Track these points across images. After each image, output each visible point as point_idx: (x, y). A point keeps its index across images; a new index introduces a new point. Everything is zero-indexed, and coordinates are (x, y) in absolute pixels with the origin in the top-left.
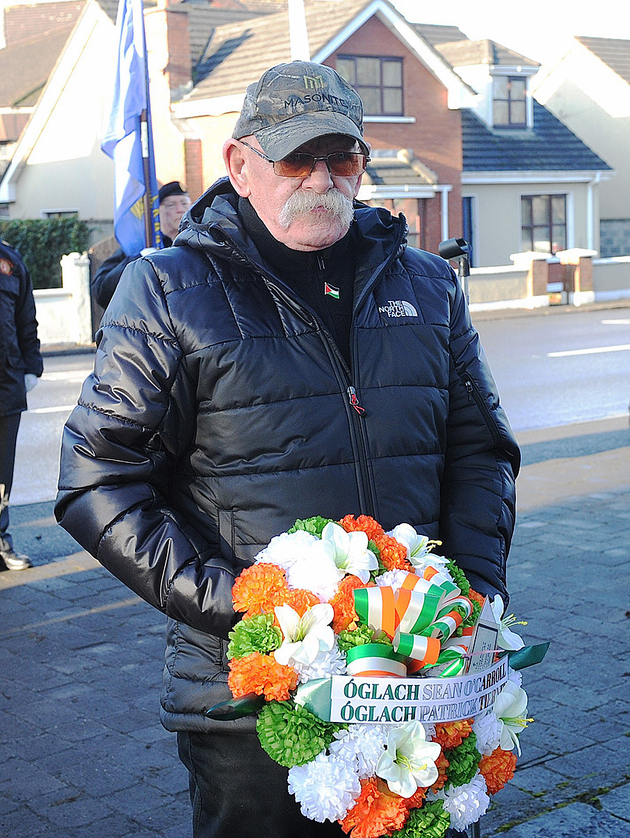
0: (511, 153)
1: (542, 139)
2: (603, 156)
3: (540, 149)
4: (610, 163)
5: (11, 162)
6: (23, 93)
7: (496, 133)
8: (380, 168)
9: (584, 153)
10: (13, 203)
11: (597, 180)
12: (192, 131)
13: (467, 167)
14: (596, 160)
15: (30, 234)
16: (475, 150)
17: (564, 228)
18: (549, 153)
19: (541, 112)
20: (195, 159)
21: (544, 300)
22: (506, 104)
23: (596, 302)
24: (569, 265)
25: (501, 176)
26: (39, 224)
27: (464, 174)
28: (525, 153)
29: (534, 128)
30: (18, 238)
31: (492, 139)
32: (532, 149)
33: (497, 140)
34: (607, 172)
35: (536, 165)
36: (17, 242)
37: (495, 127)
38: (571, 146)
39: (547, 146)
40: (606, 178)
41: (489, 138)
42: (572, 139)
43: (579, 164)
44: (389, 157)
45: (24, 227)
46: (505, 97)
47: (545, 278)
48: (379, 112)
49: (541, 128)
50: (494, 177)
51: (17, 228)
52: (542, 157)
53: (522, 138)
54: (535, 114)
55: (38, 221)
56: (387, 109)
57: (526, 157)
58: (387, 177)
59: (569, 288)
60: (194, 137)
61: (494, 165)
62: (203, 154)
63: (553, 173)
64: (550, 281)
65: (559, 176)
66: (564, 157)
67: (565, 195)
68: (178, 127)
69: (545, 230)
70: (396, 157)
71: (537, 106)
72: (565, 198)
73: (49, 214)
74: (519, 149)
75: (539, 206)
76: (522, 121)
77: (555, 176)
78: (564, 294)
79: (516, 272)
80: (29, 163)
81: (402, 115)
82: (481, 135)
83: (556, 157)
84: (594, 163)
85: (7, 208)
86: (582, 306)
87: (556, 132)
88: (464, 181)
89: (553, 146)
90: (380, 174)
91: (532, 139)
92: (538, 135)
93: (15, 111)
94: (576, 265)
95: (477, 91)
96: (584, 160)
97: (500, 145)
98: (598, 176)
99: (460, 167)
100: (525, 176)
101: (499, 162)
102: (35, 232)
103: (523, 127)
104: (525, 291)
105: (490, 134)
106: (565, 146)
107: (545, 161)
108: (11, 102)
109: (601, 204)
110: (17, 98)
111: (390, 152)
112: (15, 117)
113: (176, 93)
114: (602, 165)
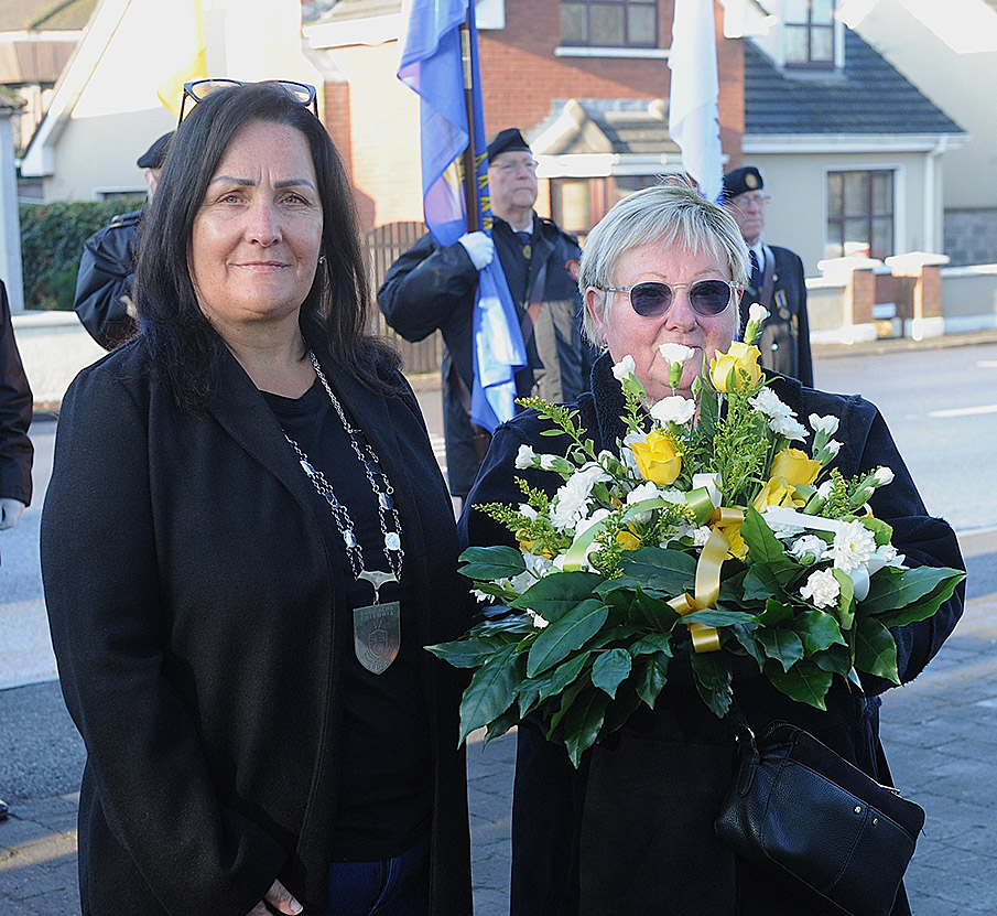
0: (812, 106)
1: (857, 85)
2: (951, 111)
3: (854, 101)
4: (961, 122)
5: (47, 114)
6: (46, 9)
7: (789, 75)
8: (623, 128)
9: (922, 107)
10: (49, 177)
11: (942, 148)
12: (336, 69)
13: (750, 127)
14: (939, 118)
15: (81, 225)
16: (760, 101)
17: (889, 221)
18: (869, 107)
19: (856, 44)
20: (341, 112)
21: (868, 331)
22: (802, 32)
23: (946, 334)
24: (905, 277)
25: (798, 142)
26: (95, 210)
27: (746, 138)
28: (833, 106)
29: (846, 67)
30: (62, 231)
31: (784, 85)
32: (844, 101)
33: (791, 86)
34: (956, 137)
35: (851, 124)
36: (61, 238)
37: (788, 66)
38: (901, 96)
39: (866, 95)
40: (955, 146)
41: (777, 83)
42: (903, 85)
43: (914, 124)
44: (634, 110)
45: (72, 214)
46: (803, 19)
47: (870, 297)
48: (621, 41)
49: (854, 68)
50: (789, 142)
51: (61, 215)
52: (861, 112)
53: (828, 84)
54: (847, 47)
55: (93, 205)
56: (634, 36)
57: (835, 112)
58: (634, 141)
59: (905, 312)
60: (338, 77)
61: (790, 125)
62: (352, 104)
63: (876, 137)
64: (879, 301)
65: (887, 142)
66: (890, 113)
67: (893, 171)
68: (315, 62)
69: (860, 225)
70: (646, 110)
71: (851, 36)
72: (893, 175)
73: (106, 195)
74: (822, 101)
75: (854, 188)
76: (827, 57)
77: (880, 142)
78: (897, 322)
79: (828, 288)
80: (73, 116)
81: (656, 47)
82: (767, 78)
83: (880, 113)
84: (937, 122)
85: (41, 185)
86: (924, 340)
87: (878, 74)
88: (747, 148)
89: (876, 96)
90: (623, 136)
91: (845, 85)
92: (851, 79)
93: (33, 37)
94: (916, 278)
95: (768, 11)
96: (922, 118)
97: (796, 95)
98: (944, 142)
99: (740, 127)
100: (834, 142)
101: (793, 119)
102: (89, 222)
103: (828, 66)
104: (842, 318)
105: (781, 78)
106: (892, 96)
107: (863, 118)
108: (28, 22)
109: (947, 186)
110: (36, 18)
111: (638, 104)
112: (34, 47)
113: (311, 10)
114: (948, 126)
